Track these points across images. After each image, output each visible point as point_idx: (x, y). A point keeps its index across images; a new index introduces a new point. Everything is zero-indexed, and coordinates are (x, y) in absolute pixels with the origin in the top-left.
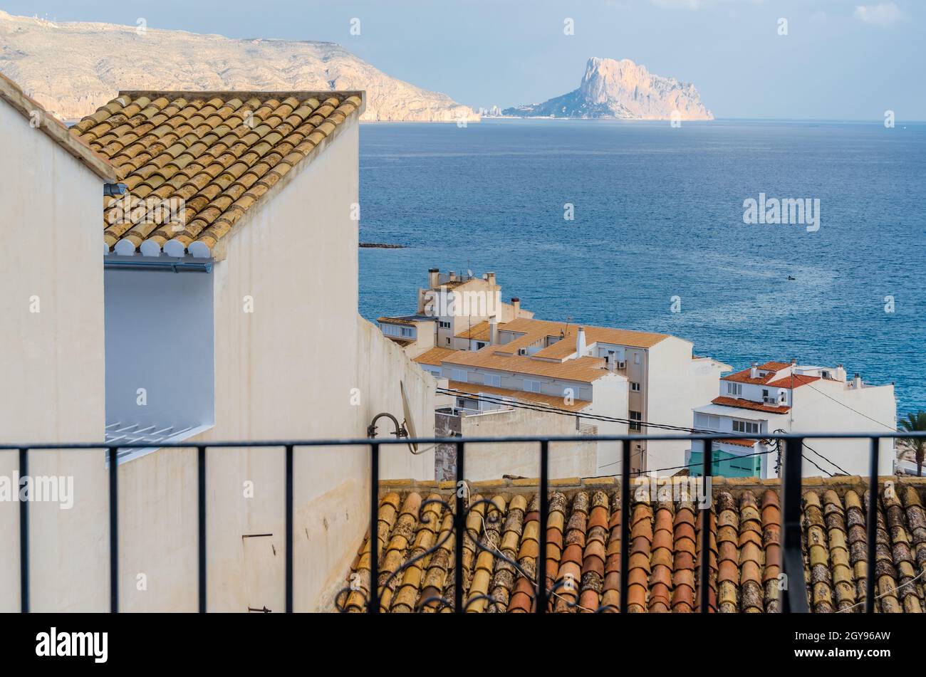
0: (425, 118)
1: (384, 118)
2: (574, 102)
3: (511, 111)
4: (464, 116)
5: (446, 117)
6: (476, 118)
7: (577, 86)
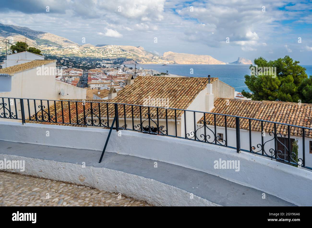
0: (219, 64)
1: (215, 64)
2: (237, 62)
3: (229, 63)
4: (224, 64)
5: (222, 64)
6: (225, 64)
7: (237, 60)
